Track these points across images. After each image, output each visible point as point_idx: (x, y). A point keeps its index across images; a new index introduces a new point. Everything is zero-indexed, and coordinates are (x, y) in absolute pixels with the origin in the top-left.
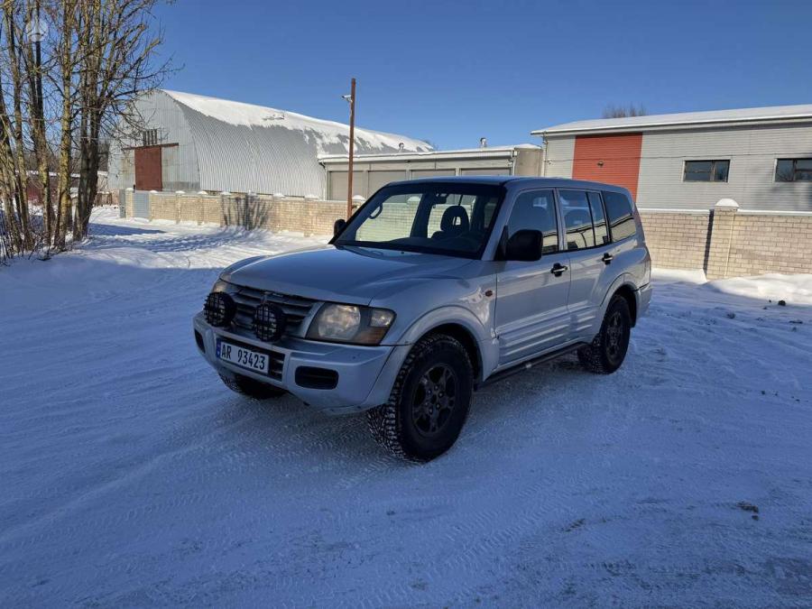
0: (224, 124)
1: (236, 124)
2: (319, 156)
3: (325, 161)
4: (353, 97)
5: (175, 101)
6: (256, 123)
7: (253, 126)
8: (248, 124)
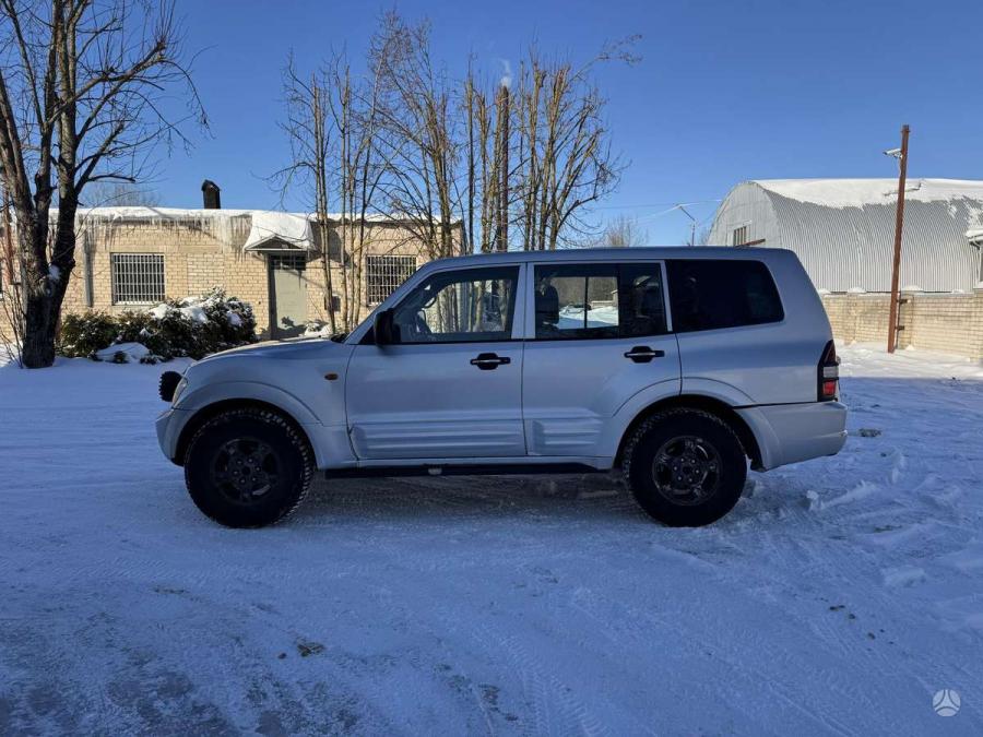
0: (824, 209)
1: (841, 207)
2: (969, 233)
3: (978, 239)
4: (904, 151)
5: (765, 190)
6: (871, 201)
7: (867, 207)
8: (858, 204)
